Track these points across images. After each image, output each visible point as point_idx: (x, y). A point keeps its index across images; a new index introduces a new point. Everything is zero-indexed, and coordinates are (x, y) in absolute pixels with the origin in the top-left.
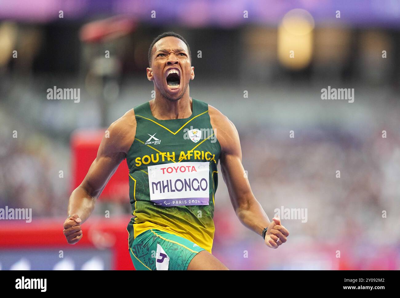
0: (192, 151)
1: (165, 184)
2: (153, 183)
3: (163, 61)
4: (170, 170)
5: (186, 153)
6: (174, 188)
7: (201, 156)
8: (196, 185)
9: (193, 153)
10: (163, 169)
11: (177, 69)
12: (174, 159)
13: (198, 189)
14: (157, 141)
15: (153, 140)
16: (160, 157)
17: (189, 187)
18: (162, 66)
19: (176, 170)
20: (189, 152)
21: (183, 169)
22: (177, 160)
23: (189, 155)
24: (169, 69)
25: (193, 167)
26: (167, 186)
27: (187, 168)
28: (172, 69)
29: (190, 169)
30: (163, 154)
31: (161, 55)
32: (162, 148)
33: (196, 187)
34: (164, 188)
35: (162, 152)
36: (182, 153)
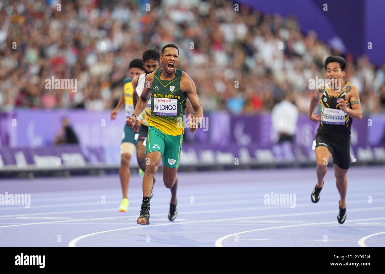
0: (169, 95)
1: (158, 106)
2: (155, 105)
3: (168, 58)
4: (160, 101)
5: (167, 96)
6: (161, 108)
7: (173, 97)
8: (170, 108)
9: (170, 96)
10: (159, 100)
11: (173, 63)
12: (163, 97)
13: (171, 109)
14: (158, 89)
15: (157, 88)
16: (158, 95)
17: (167, 108)
18: (168, 60)
19: (163, 101)
20: (168, 95)
21: (165, 101)
22: (164, 97)
23: (168, 96)
24: (170, 63)
25: (170, 100)
26: (159, 107)
27: (167, 101)
28: (171, 63)
29: (169, 101)
30: (159, 95)
31: (168, 55)
32: (159, 92)
33: (170, 109)
34: (158, 107)
35: (159, 94)
36: (166, 95)
